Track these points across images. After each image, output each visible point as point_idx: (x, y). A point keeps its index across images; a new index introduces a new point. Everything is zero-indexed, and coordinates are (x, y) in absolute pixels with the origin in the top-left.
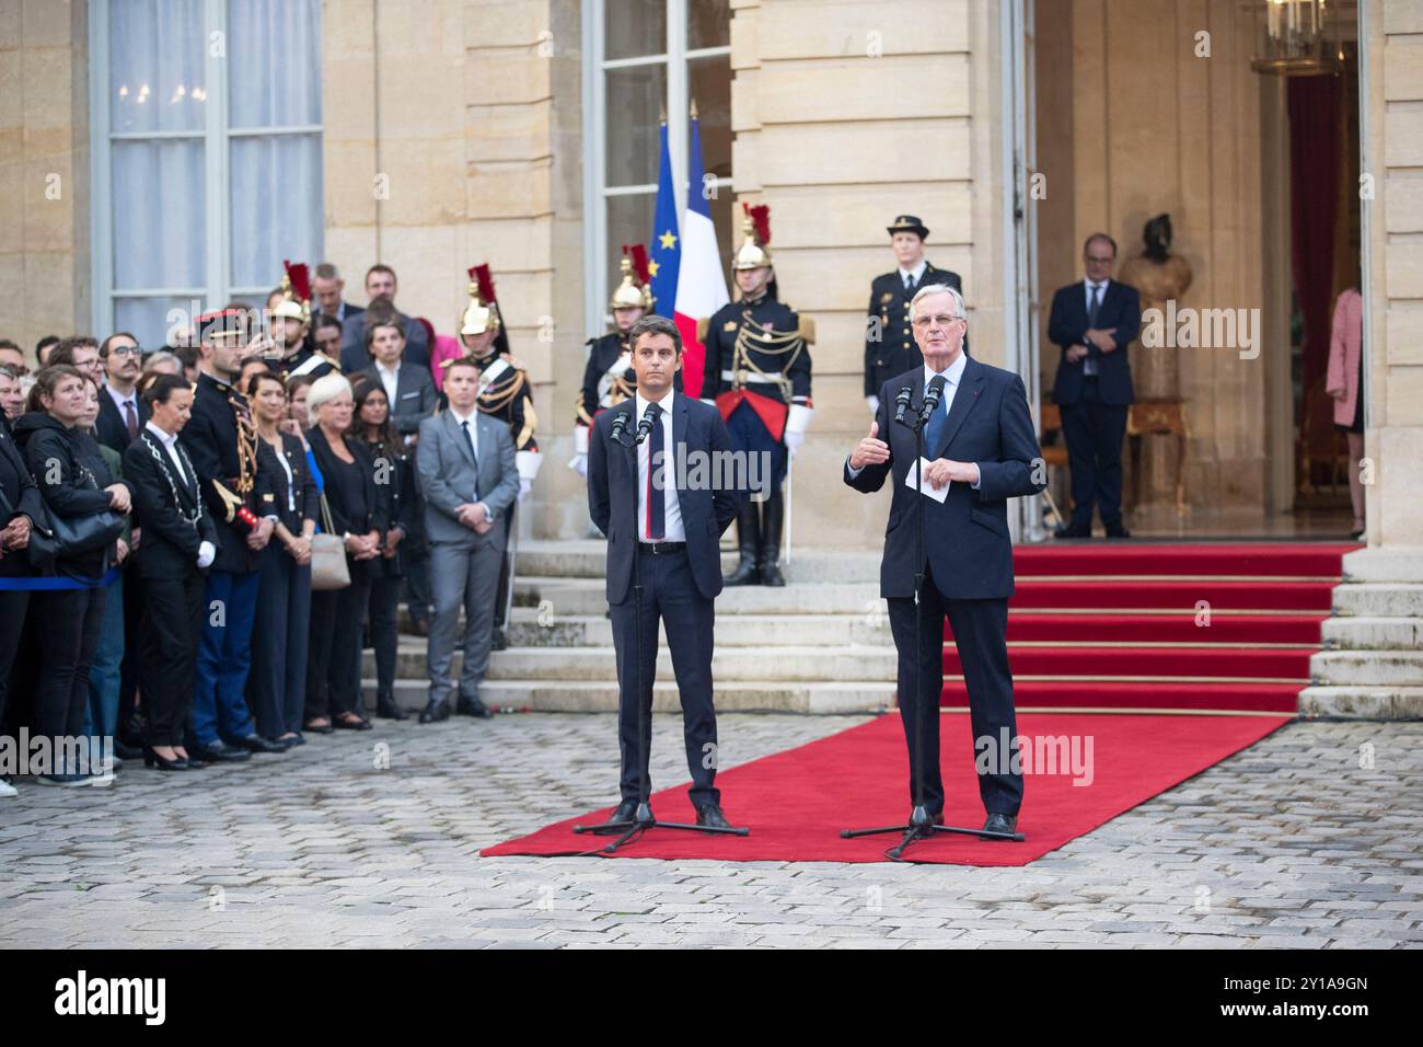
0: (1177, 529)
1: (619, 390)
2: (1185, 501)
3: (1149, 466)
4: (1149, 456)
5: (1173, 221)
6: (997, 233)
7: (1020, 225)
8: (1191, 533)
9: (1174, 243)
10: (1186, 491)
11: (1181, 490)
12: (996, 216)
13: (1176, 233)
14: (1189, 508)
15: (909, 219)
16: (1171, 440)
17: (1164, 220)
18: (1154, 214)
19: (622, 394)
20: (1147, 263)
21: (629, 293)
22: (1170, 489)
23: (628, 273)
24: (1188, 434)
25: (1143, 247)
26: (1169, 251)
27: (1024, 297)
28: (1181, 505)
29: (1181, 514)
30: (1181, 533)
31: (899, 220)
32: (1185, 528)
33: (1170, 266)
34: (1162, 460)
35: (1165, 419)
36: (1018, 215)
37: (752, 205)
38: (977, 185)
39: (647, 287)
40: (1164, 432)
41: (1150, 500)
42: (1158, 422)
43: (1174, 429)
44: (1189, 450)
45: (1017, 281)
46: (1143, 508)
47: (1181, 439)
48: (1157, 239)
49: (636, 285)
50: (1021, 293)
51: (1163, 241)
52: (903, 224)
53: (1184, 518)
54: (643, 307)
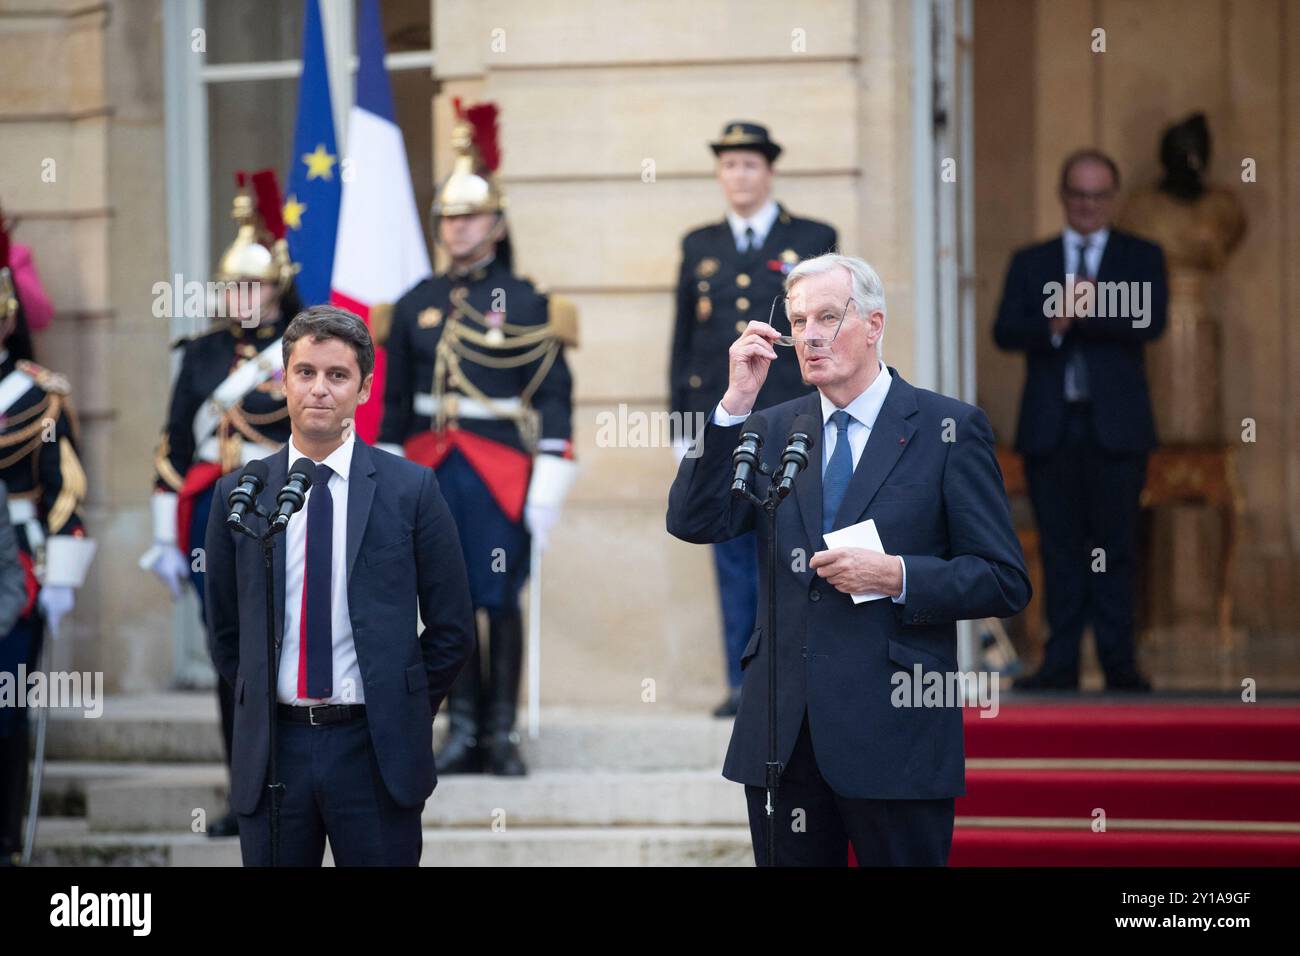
0: (1222, 677)
1: (232, 430)
2: (1235, 623)
5: (1214, 127)
6: (902, 151)
7: (942, 136)
9: (1214, 163)
10: (1235, 606)
11: (1226, 605)
12: (901, 123)
13: (1219, 145)
14: (1241, 636)
15: (749, 128)
16: (1207, 515)
17: (1196, 124)
18: (1178, 112)
20: (1164, 201)
21: (249, 256)
22: (1206, 602)
23: (247, 221)
24: (1240, 506)
26: (1205, 180)
27: (949, 268)
28: (1227, 632)
29: (1226, 646)
30: (1227, 684)
31: (729, 129)
32: (1235, 675)
33: (1209, 206)
34: (1192, 549)
35: (1197, 479)
36: (939, 120)
37: (469, 102)
38: (866, 68)
39: (281, 245)
40: (1195, 500)
41: (1171, 619)
42: (1185, 484)
43: (1213, 496)
44: (1241, 534)
45: (937, 237)
46: (1156, 637)
47: (1227, 514)
48: (1185, 156)
50: (944, 258)
51: (1194, 160)
52: (738, 137)
53: (1236, 656)
54: (275, 282)
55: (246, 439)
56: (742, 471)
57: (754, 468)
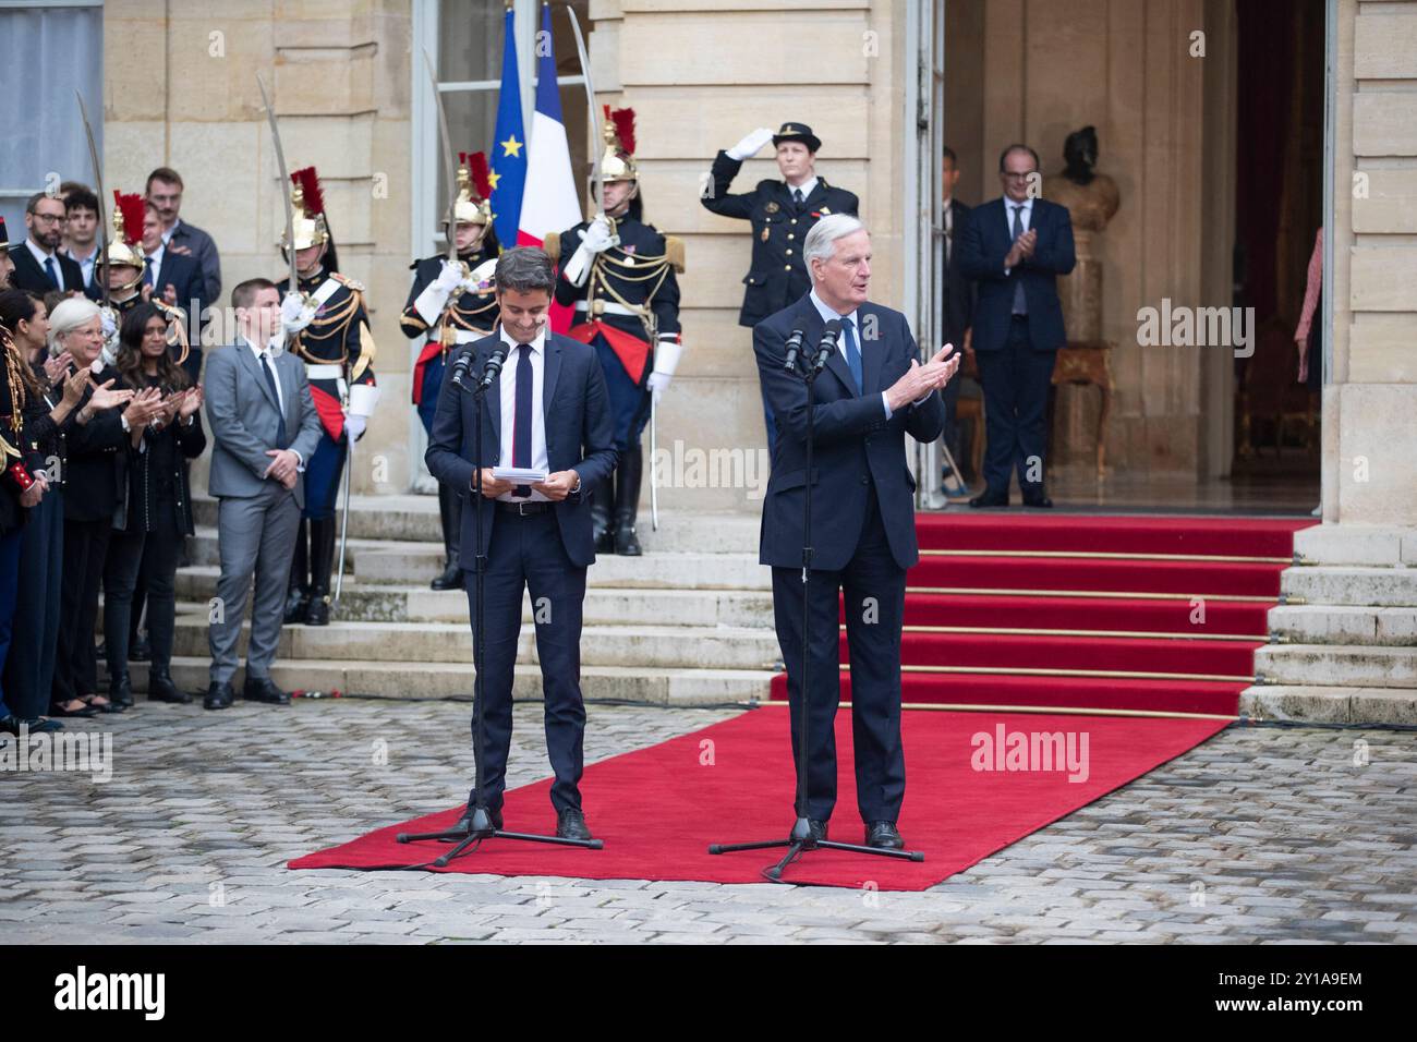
0: (1096, 496)
1: (451, 320)
2: (1106, 463)
3: (1065, 422)
4: (1066, 408)
5: (1099, 135)
6: (897, 147)
7: (924, 137)
8: (1113, 501)
9: (1100, 160)
10: (1107, 451)
11: (1102, 450)
12: (897, 126)
13: (1102, 148)
14: (1111, 470)
15: (795, 126)
16: (1090, 390)
17: (1089, 133)
18: (1077, 126)
19: (453, 325)
20: (1068, 183)
21: (466, 209)
22: (1089, 449)
23: (465, 186)
24: (1112, 386)
25: (1064, 164)
26: (1093, 170)
27: (926, 225)
28: (1102, 468)
29: (1101, 478)
30: (1101, 501)
31: (784, 128)
32: (1106, 496)
33: (1094, 188)
34: (1080, 413)
35: (1085, 367)
36: (922, 126)
38: (875, 90)
39: (487, 202)
40: (1084, 382)
41: (1065, 461)
42: (1077, 370)
43: (1095, 380)
44: (1112, 403)
45: (919, 204)
46: (1056, 470)
47: (1103, 390)
48: (1081, 154)
49: (473, 200)
50: (924, 219)
51: (1087, 158)
52: (789, 132)
53: (1105, 483)
54: (482, 226)
55: (460, 327)
56: (792, 355)
57: (799, 353)
